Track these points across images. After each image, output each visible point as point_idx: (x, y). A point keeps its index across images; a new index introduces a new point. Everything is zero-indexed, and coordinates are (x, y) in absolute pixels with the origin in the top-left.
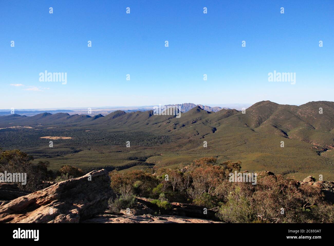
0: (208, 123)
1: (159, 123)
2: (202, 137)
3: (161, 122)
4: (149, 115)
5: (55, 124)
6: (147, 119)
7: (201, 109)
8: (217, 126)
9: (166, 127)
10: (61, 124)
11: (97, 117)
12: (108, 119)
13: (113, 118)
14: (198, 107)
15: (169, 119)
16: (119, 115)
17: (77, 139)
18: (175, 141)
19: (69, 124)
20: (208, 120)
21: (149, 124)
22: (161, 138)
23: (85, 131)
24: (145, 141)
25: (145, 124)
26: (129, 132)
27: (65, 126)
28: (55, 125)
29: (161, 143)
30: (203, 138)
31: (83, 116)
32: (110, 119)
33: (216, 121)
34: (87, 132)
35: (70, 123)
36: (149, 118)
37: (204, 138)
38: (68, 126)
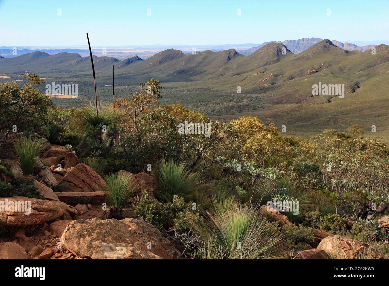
0: (344, 73)
1: (243, 73)
2: (326, 100)
3: (247, 72)
4: (227, 58)
5: (52, 72)
6: (222, 66)
7: (331, 46)
8: (361, 79)
9: (256, 81)
10: (64, 73)
11: (129, 61)
12: (150, 65)
13: (160, 63)
14: (327, 42)
15: (264, 66)
16: (170, 58)
17: (84, 99)
18: (268, 107)
19: (78, 73)
20: (345, 67)
21: (225, 74)
22: (242, 101)
23: (104, 85)
24: (210, 105)
25: (218, 75)
26: (183, 90)
27: (69, 76)
28: (52, 75)
29: (241, 111)
30: (329, 101)
31: (105, 60)
32: (154, 65)
33: (362, 70)
34: (107, 87)
35: (80, 71)
36: (226, 63)
37: (330, 103)
38: (75, 76)
